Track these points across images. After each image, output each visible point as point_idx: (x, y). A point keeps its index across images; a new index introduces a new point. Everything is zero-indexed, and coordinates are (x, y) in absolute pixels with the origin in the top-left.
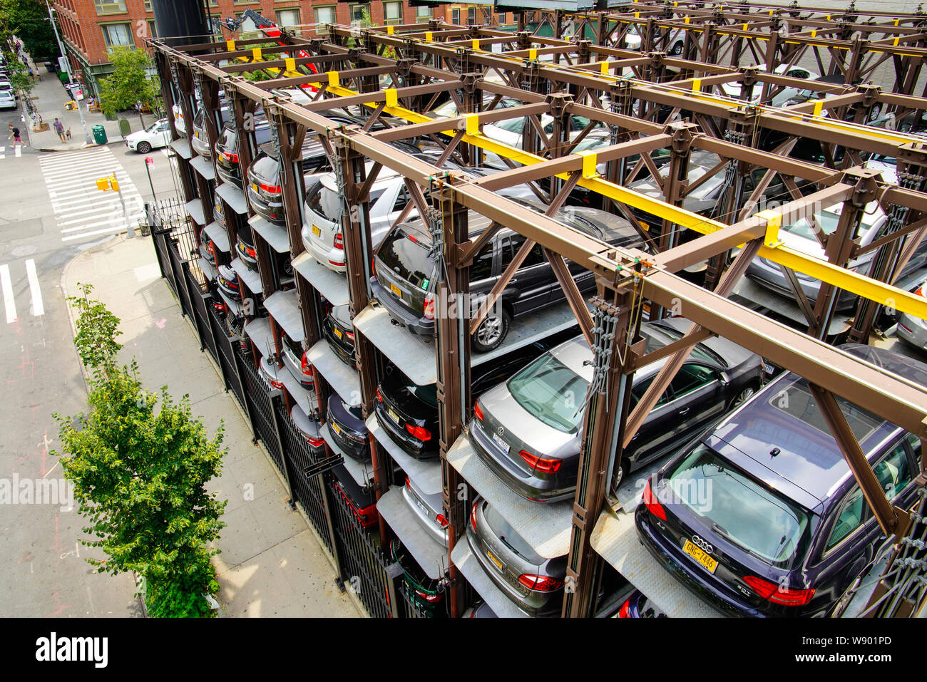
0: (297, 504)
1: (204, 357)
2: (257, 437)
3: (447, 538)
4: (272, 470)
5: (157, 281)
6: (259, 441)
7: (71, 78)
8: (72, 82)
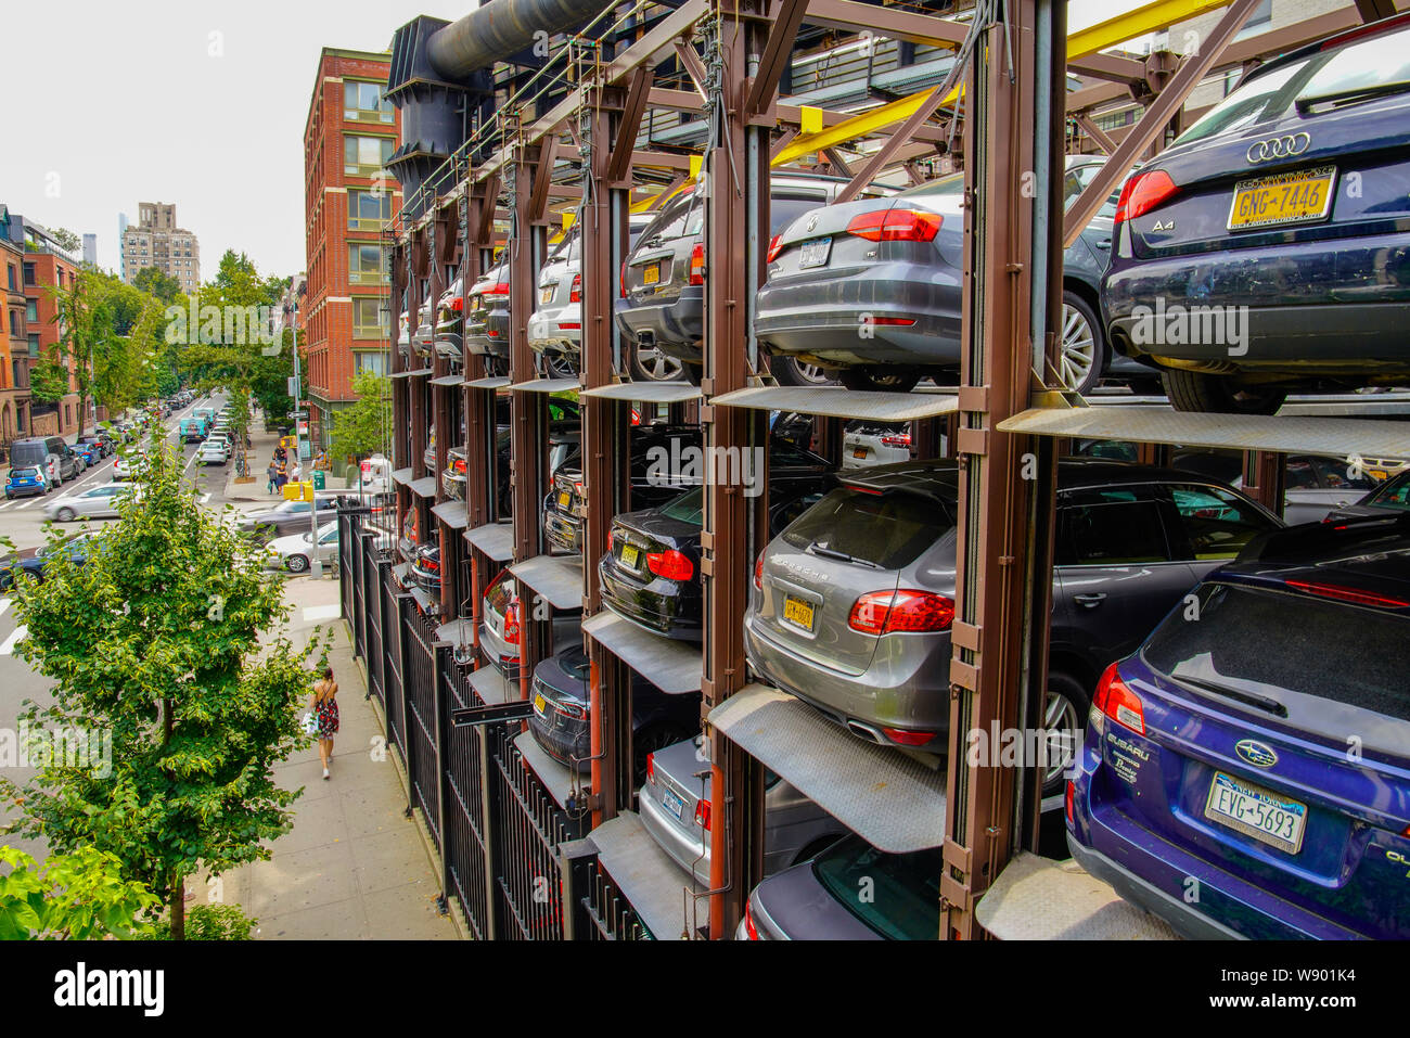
0: (452, 902)
1: (367, 706)
2: (415, 801)
3: (708, 855)
4: (424, 853)
5: (333, 621)
6: (417, 812)
7: (298, 404)
8: (297, 410)
